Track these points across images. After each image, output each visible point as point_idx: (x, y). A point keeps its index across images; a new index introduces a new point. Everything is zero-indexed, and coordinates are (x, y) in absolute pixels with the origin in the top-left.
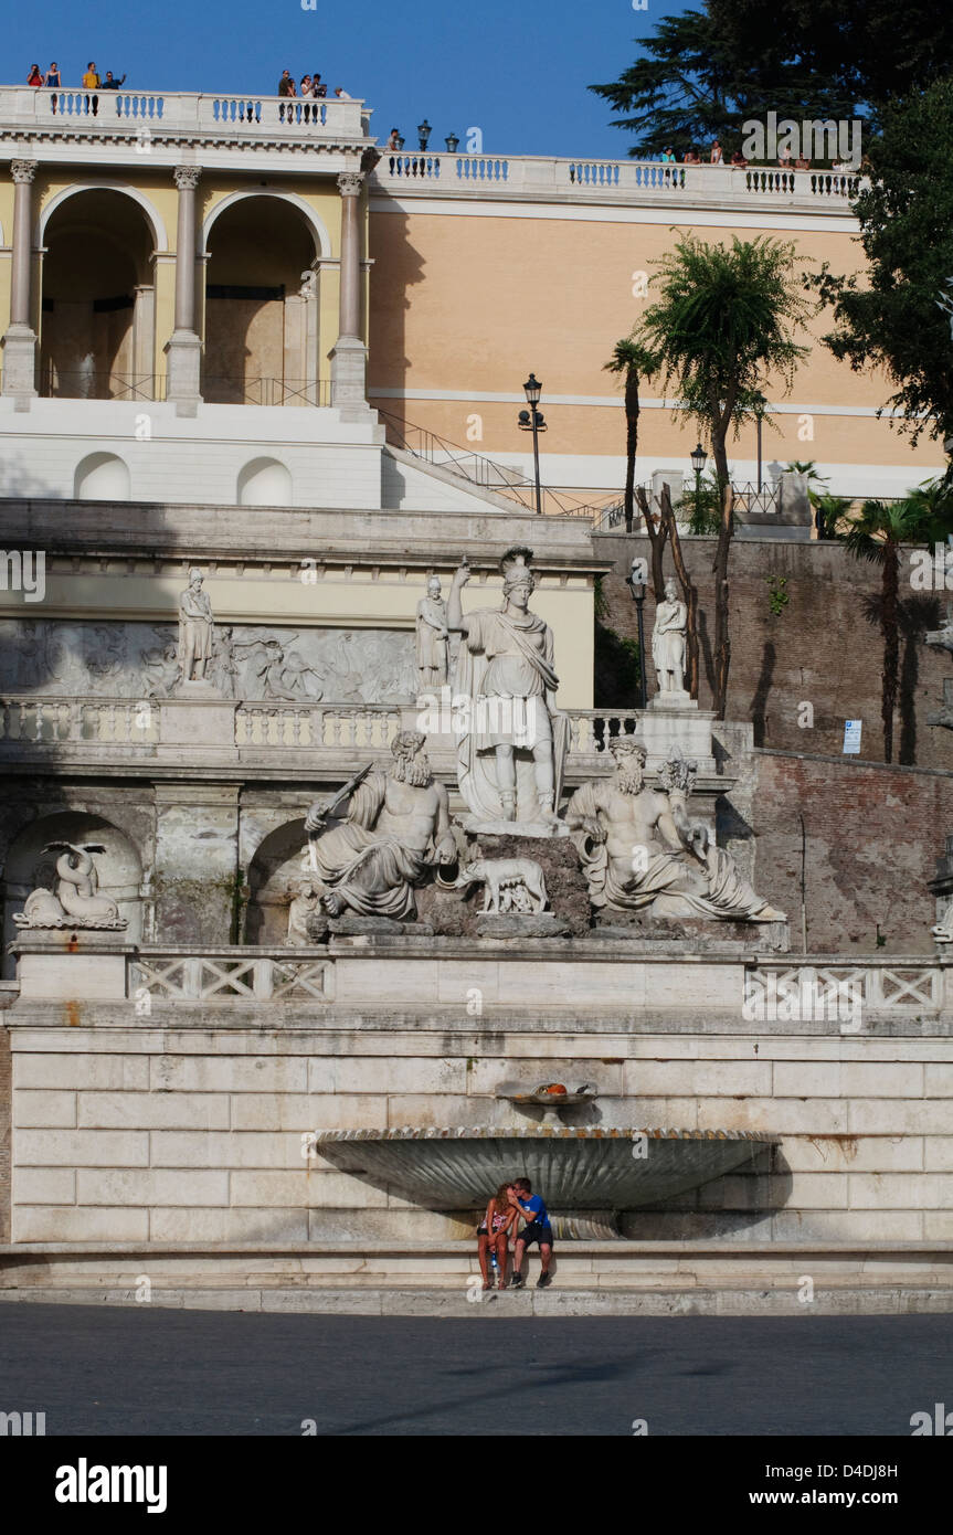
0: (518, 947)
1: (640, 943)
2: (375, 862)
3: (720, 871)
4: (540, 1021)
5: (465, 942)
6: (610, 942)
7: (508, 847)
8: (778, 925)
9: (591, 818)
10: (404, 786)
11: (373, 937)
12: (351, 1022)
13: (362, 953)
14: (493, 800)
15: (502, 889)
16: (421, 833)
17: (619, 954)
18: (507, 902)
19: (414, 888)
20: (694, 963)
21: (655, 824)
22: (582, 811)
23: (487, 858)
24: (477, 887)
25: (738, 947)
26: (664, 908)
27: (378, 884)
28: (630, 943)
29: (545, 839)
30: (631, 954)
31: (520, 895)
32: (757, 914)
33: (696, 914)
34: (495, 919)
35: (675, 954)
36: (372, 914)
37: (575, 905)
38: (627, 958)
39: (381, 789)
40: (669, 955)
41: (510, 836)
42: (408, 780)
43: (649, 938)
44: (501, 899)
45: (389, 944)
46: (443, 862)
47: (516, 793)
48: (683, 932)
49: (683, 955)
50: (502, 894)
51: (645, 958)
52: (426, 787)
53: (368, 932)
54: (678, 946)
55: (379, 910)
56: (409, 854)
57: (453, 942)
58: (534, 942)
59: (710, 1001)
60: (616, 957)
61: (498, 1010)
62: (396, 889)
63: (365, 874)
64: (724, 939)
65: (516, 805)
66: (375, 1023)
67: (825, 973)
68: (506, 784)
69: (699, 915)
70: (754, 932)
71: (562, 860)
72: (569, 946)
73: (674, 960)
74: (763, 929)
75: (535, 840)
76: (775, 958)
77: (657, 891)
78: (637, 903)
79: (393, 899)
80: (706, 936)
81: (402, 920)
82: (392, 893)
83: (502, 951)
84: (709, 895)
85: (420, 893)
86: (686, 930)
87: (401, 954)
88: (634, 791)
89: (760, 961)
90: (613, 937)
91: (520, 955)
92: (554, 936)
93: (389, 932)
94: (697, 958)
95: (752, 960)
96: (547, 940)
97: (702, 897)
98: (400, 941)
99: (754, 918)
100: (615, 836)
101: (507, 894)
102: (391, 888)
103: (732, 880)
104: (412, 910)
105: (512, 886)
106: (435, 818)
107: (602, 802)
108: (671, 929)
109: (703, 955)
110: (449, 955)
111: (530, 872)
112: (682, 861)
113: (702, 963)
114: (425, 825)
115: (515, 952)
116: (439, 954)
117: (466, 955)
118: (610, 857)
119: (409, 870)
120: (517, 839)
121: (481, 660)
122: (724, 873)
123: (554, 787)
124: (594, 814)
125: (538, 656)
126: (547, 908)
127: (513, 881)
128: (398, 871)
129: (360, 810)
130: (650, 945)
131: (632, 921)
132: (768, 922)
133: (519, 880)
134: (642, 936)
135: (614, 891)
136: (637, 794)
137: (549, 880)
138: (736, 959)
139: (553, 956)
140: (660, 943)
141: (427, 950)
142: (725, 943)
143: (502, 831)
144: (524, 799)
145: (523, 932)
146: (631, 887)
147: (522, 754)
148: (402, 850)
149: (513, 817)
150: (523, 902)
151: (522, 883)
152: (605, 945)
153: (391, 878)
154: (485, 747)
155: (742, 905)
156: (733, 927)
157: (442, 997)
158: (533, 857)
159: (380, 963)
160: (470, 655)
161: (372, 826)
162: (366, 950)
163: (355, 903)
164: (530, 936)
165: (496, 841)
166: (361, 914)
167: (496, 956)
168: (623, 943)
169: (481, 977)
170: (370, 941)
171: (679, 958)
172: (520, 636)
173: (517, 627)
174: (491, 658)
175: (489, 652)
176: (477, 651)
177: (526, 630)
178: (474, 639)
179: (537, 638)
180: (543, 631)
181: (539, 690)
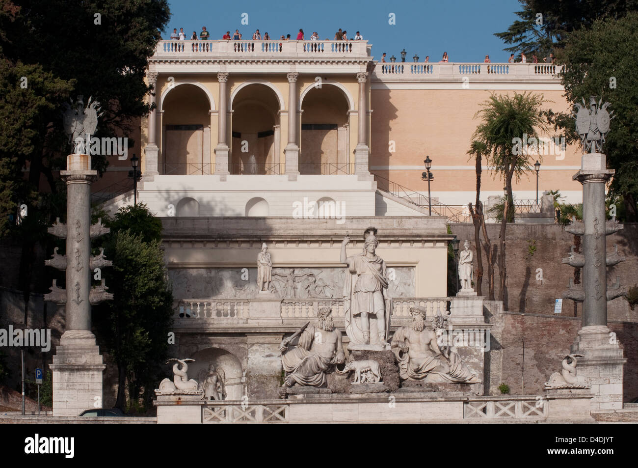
0: (367, 397)
1: (419, 394)
2: (308, 364)
3: (455, 362)
5: (344, 396)
6: (406, 394)
7: (365, 355)
8: (478, 385)
9: (402, 342)
10: (322, 331)
11: (306, 395)
13: (300, 402)
14: (360, 335)
15: (362, 373)
16: (329, 351)
18: (364, 378)
19: (326, 374)
20: (441, 401)
21: (429, 344)
22: (398, 339)
23: (356, 360)
24: (352, 373)
25: (460, 394)
26: (431, 379)
27: (309, 373)
28: (415, 394)
29: (380, 352)
30: (415, 398)
31: (369, 375)
32: (470, 380)
33: (444, 381)
34: (357, 386)
35: (433, 398)
36: (306, 385)
37: (392, 379)
38: (413, 400)
39: (312, 333)
40: (431, 398)
41: (365, 351)
42: (324, 328)
43: (423, 392)
44: (361, 377)
45: (312, 397)
46: (338, 363)
47: (369, 332)
48: (438, 389)
49: (437, 398)
50: (362, 375)
51: (420, 400)
52: (332, 331)
53: (303, 393)
54: (434, 394)
55: (309, 383)
56: (323, 359)
57: (339, 396)
58: (374, 395)
59: (448, 417)
60: (408, 400)
62: (317, 375)
63: (303, 368)
64: (456, 391)
65: (369, 338)
67: (498, 404)
68: (365, 329)
69: (445, 381)
70: (468, 388)
71: (387, 360)
72: (388, 396)
73: (433, 400)
74: (472, 386)
75: (376, 352)
76: (476, 398)
77: (428, 372)
78: (420, 377)
79: (315, 379)
80: (448, 390)
81: (321, 387)
82: (316, 376)
83: (359, 399)
84: (450, 372)
85: (329, 376)
86: (440, 388)
87: (317, 402)
88: (420, 330)
89: (470, 399)
90: (408, 392)
91: (367, 401)
92: (382, 392)
93: (312, 393)
94: (443, 399)
95: (466, 399)
96: (379, 394)
97: (447, 374)
98: (317, 396)
99: (468, 382)
100: (412, 349)
101: (364, 375)
102: (315, 374)
103: (460, 366)
104: (324, 383)
105: (366, 372)
106: (336, 344)
107: (407, 335)
108: (433, 387)
109: (445, 398)
110: (337, 401)
111: (374, 365)
112: (439, 359)
113: (445, 401)
114: (331, 347)
115: (365, 399)
116: (333, 401)
117: (344, 401)
118: (410, 358)
119: (323, 367)
120: (368, 352)
121: (355, 277)
122: (456, 364)
123: (385, 329)
124: (403, 340)
125: (379, 274)
126: (381, 380)
127: (366, 369)
128: (319, 367)
129: (304, 342)
130: (423, 395)
131: (417, 385)
132: (474, 383)
133: (369, 369)
134: (420, 391)
135: (411, 372)
136: (421, 331)
137: (382, 369)
138: (459, 399)
139: (382, 400)
140: (427, 394)
141: (327, 400)
142: (454, 393)
143: (362, 349)
144: (373, 335)
145: (369, 391)
146: (417, 371)
147: (372, 316)
148: (320, 358)
149: (368, 343)
150: (370, 378)
151: (370, 370)
152: (404, 395)
153: (315, 370)
154: (356, 313)
155: (464, 376)
156: (459, 386)
157: (335, 419)
158: (376, 359)
159: (308, 405)
160: (350, 275)
161: (309, 348)
162: (302, 400)
163: (298, 380)
164: (372, 393)
165: (360, 353)
166: (302, 385)
167: (357, 401)
168: (412, 394)
169: (351, 410)
170: (304, 397)
171: (435, 400)
172: (371, 265)
173: (370, 262)
174: (359, 275)
175: (358, 273)
176: (353, 272)
177: (373, 263)
178: (351, 268)
179: (378, 266)
180: (381, 263)
181: (379, 288)
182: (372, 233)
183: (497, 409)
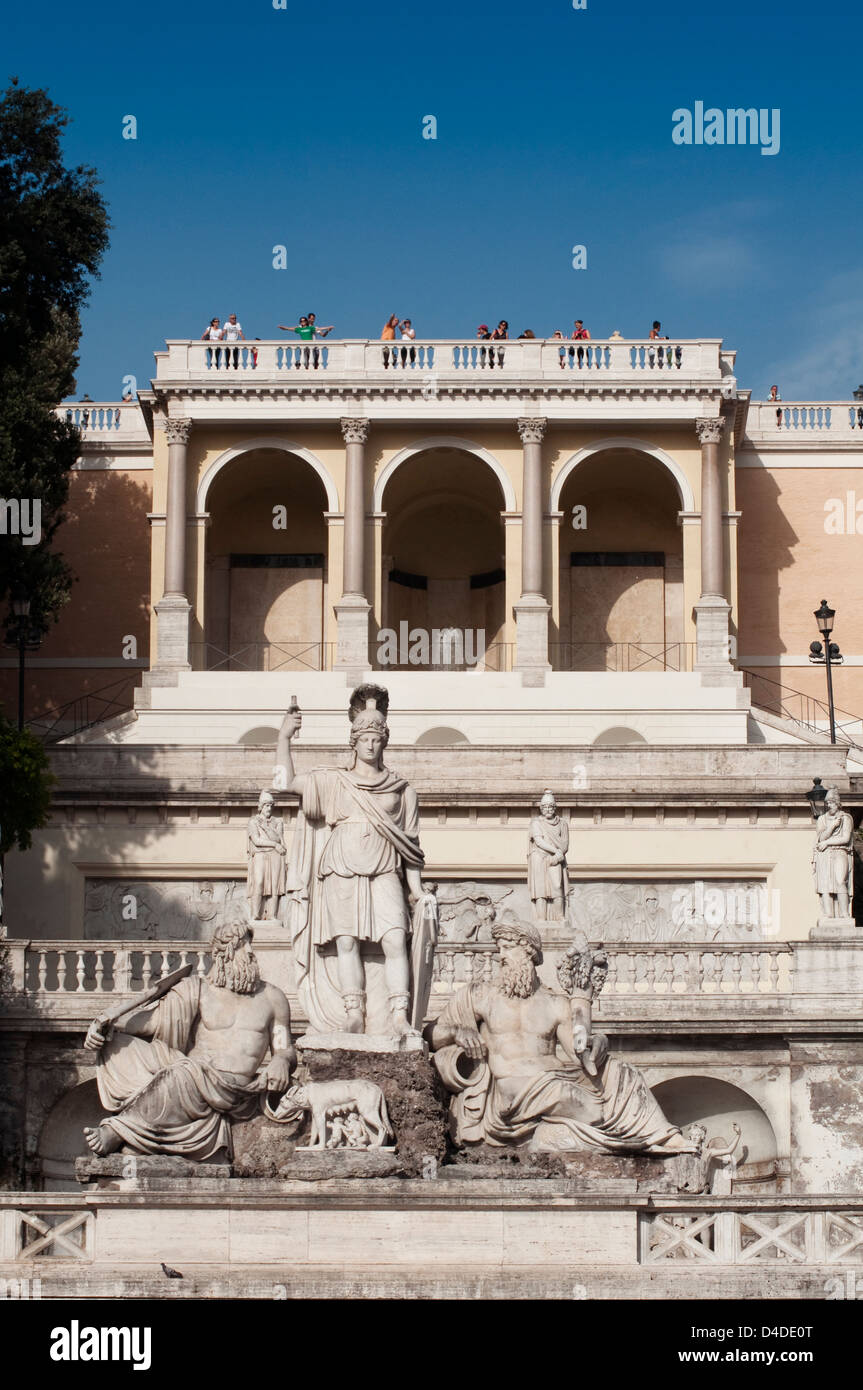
0: (335, 1191)
1: (496, 1184)
2: (164, 1088)
3: (620, 1090)
4: (357, 1285)
5: (265, 1186)
6: (457, 1183)
7: (344, 1065)
8: (684, 1158)
9: (466, 1029)
10: (226, 992)
11: (146, 1180)
12: (110, 1287)
13: (126, 1200)
15: (329, 1118)
16: (244, 1052)
17: (466, 1197)
18: (336, 1136)
19: (232, 1122)
20: (567, 1208)
21: (552, 1034)
22: (457, 1021)
23: (317, 1080)
25: (627, 1187)
26: (547, 1138)
27: (171, 1114)
28: (484, 1183)
29: (389, 1054)
30: (482, 1197)
31: (354, 1126)
32: (661, 1143)
33: (582, 1147)
34: (310, 1156)
35: (540, 1197)
36: (157, 1151)
37: (422, 1138)
38: (477, 1203)
39: (194, 997)
40: (533, 1198)
41: (344, 1051)
42: (229, 986)
43: (511, 1177)
44: (329, 1132)
45: (166, 1188)
46: (271, 1088)
48: (563, 1170)
49: (551, 1198)
50: (330, 1125)
51: (500, 1202)
52: (251, 994)
53: (140, 1174)
54: (545, 1186)
55: (168, 1147)
56: (215, 1076)
57: (249, 1185)
58: (356, 1184)
59: (590, 1258)
60: (463, 1202)
61: (304, 1272)
62: (200, 1122)
63: (149, 1101)
64: (618, 1176)
65: (364, 1015)
66: (141, 1288)
67: (750, 1220)
68: (352, 988)
69: (588, 1148)
70: (657, 1168)
71: (409, 1081)
72: (403, 1189)
73: (540, 1205)
74: (669, 1163)
75: (377, 1056)
76: (679, 1200)
77: (538, 1118)
78: (514, 1134)
79: (188, 1135)
80: (593, 1174)
82: (193, 1126)
83: (309, 1196)
84: (602, 1121)
85: (240, 1129)
86: (569, 1166)
87: (179, 1201)
88: (522, 992)
89: (658, 1204)
90: (463, 1177)
91: (334, 1201)
92: (385, 1175)
93: (168, 1174)
94: (571, 1202)
95: (644, 1202)
96: (373, 1182)
97: (593, 1124)
98: (180, 1185)
99: (657, 1149)
100: (497, 1051)
101: (337, 1126)
102: (193, 1119)
103: (635, 1101)
104: (223, 1149)
105: (344, 1115)
106: (267, 1031)
107: (482, 1008)
108: (549, 1165)
109: (579, 1199)
110: (242, 1201)
111: (366, 1096)
112: (575, 1080)
113: (579, 1208)
114: (250, 1040)
115: (328, 1197)
116: (229, 1200)
117: (264, 1202)
118: (493, 1079)
119: (216, 1098)
120: (353, 1055)
121: (323, 833)
122: (623, 1096)
123: (410, 988)
124: (473, 1024)
125: (389, 822)
126: (390, 1141)
127: (344, 1107)
128: (204, 1100)
129: (167, 1024)
130: (509, 1186)
131: (505, 1157)
132: (674, 1155)
133: (351, 1106)
134: (502, 1176)
135: (492, 1120)
136: (526, 997)
137: (393, 1110)
138: (622, 1202)
139: (378, 1202)
140: (523, 1183)
141: (211, 1196)
142: (611, 1182)
143: (335, 1045)
144: (374, 1006)
145: (340, 1170)
146: (508, 1117)
147: (370, 950)
148: (205, 1071)
150: (356, 1134)
151: (356, 1111)
152: (450, 1186)
153: (192, 1108)
154: (324, 941)
155: (644, 1133)
156: (630, 1163)
157: (234, 1256)
158: (377, 1078)
159: (154, 1214)
160: (309, 828)
161: (188, 1044)
162: (133, 1195)
163: (129, 1137)
164: (351, 1177)
165: (327, 1058)
166: (144, 1153)
167: (303, 1202)
168: (475, 1184)
169: (285, 1230)
170: (141, 1185)
171: (546, 1202)
172: (364, 796)
173: (360, 787)
174: (333, 826)
175: (329, 820)
176: (316, 820)
177: (372, 789)
178: (309, 804)
179: (388, 800)
180: (400, 791)
181: (391, 865)
182: (371, 703)
183: (748, 1236)
